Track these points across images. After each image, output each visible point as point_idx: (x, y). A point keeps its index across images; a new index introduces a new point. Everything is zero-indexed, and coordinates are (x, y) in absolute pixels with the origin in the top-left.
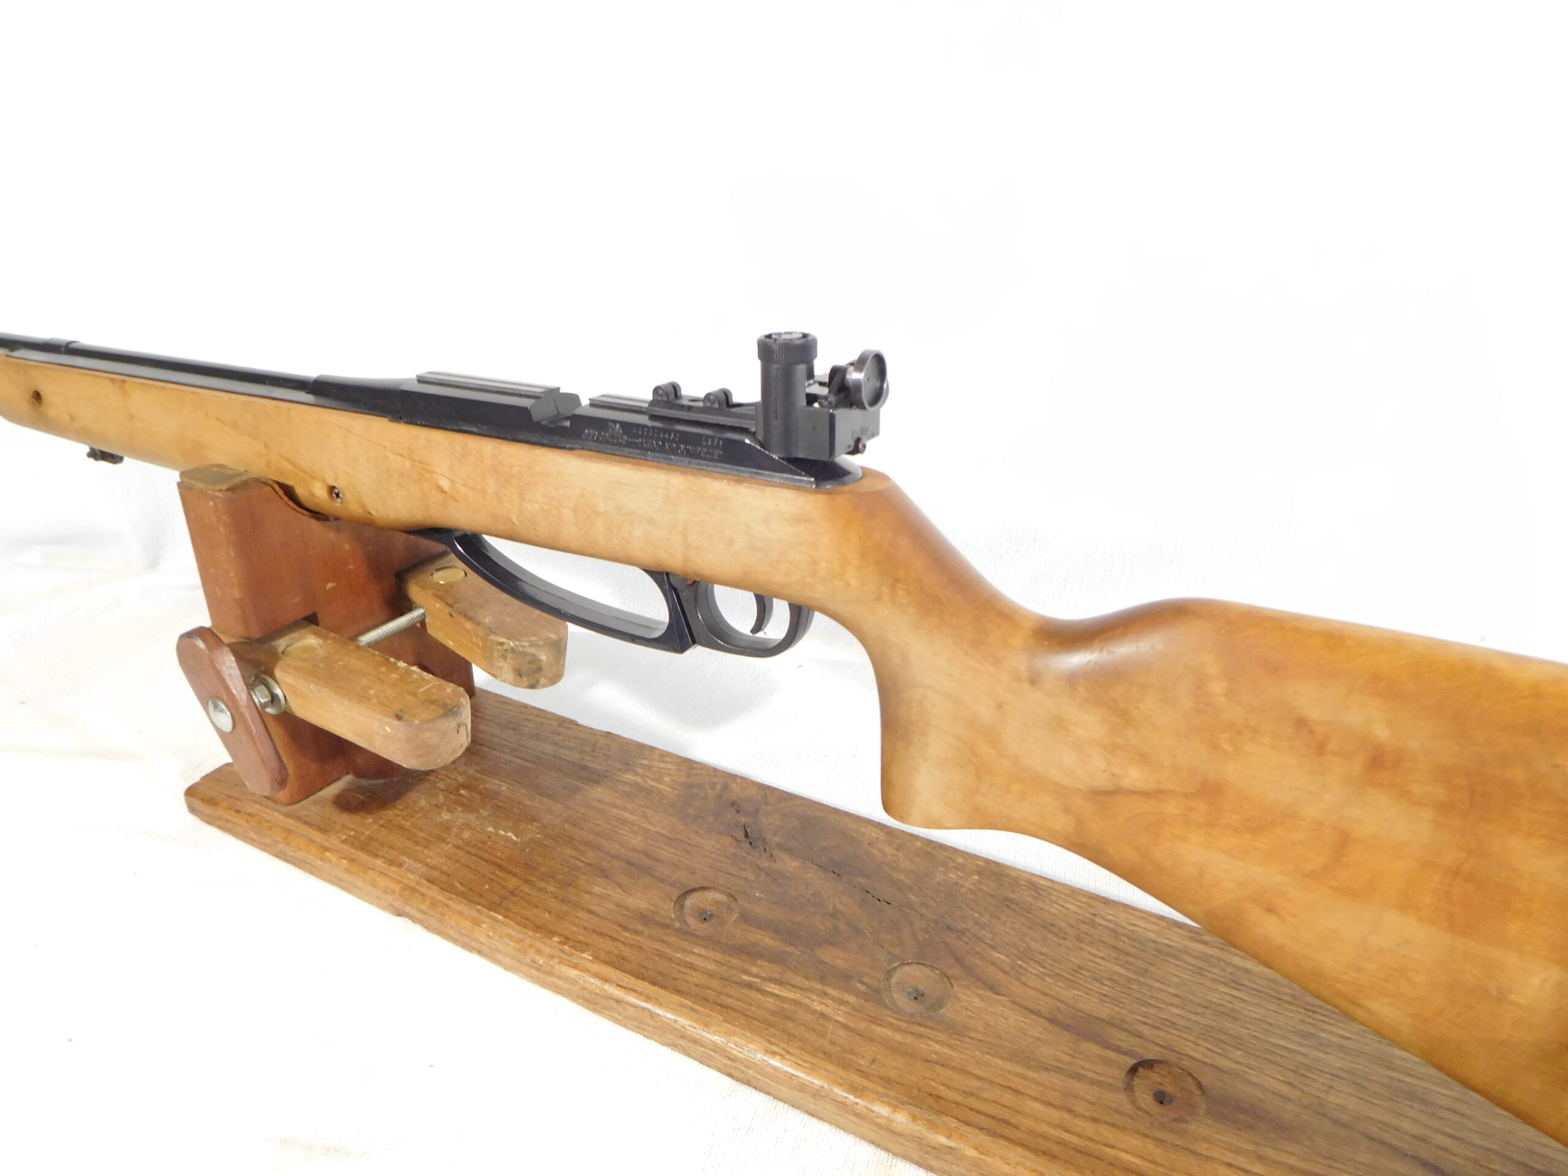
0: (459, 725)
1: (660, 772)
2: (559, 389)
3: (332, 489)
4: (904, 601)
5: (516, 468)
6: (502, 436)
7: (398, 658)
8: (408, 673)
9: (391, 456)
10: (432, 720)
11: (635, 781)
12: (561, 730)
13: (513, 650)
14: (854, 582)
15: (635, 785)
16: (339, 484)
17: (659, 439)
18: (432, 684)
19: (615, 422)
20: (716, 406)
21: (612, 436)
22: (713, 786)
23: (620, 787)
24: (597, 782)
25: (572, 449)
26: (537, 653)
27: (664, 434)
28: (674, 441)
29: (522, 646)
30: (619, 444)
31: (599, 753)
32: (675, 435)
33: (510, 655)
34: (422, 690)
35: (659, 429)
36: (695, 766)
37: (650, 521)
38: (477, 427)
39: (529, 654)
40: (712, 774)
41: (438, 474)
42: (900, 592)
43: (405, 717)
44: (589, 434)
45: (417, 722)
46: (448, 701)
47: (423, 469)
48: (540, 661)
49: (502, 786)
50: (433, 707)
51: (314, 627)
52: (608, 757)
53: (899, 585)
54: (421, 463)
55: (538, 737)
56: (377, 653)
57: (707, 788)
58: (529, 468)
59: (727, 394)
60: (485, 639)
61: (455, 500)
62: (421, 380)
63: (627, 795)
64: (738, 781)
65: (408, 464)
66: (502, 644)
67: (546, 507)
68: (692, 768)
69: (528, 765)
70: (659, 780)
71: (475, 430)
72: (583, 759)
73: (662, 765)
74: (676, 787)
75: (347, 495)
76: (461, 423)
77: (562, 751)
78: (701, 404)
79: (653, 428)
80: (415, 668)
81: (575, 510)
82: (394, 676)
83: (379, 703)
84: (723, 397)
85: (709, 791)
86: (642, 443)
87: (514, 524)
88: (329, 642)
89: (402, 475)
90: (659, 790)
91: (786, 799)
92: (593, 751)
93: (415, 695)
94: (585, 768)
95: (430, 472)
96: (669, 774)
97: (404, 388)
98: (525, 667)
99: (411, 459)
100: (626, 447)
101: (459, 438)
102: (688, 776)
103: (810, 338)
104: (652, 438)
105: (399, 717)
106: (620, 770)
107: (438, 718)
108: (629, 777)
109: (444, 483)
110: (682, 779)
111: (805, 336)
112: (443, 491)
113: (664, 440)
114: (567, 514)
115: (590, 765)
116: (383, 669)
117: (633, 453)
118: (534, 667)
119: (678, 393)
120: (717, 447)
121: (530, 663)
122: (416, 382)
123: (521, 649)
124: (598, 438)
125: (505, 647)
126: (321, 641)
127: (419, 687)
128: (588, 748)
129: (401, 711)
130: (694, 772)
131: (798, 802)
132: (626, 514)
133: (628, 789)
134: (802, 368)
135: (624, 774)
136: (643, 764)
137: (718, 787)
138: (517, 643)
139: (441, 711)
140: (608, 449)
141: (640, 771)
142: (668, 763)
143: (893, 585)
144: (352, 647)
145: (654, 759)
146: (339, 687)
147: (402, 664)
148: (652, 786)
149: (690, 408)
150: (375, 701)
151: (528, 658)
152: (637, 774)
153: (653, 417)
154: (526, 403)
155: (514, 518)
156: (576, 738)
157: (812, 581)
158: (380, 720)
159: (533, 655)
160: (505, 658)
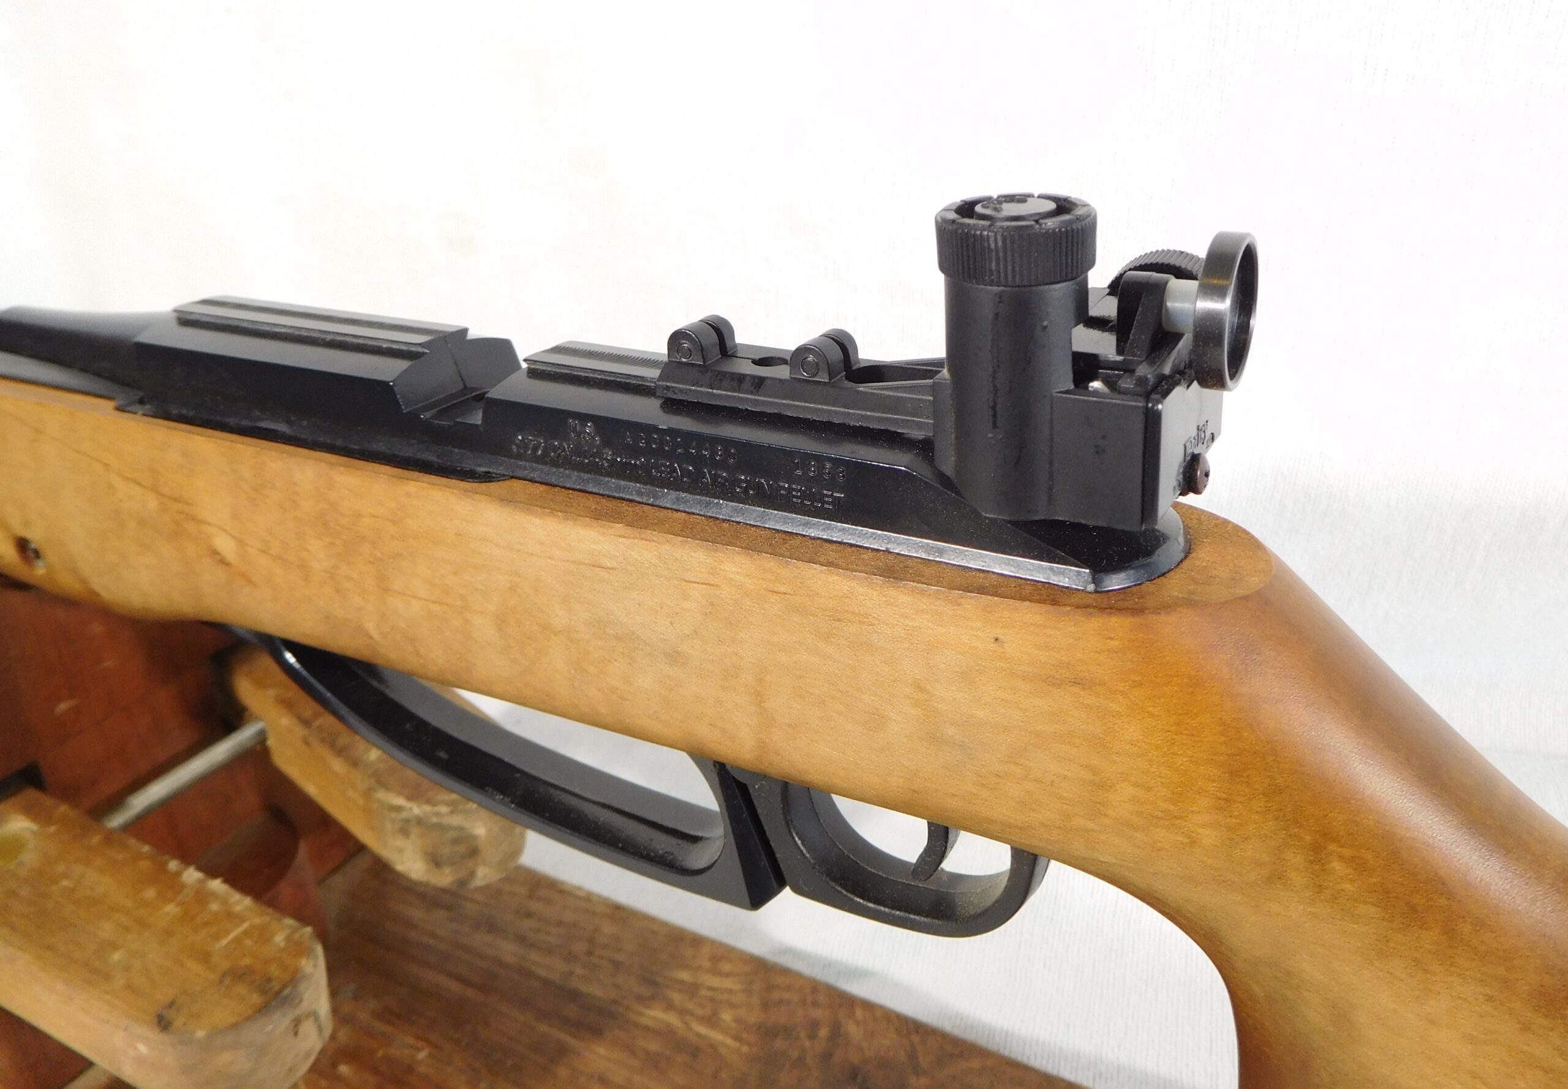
0: (297, 1022)
1: (712, 1000)
2: (464, 331)
3: (22, 545)
4: (1349, 887)
5: (367, 521)
6: (339, 442)
7: (187, 859)
8: (202, 897)
9: (119, 484)
10: (235, 1026)
11: (668, 1025)
12: (535, 906)
13: (419, 821)
14: (1209, 837)
15: (666, 1034)
16: (36, 536)
17: (688, 458)
18: (245, 925)
19: (583, 418)
20: (823, 377)
21: (578, 451)
22: (813, 1026)
23: (642, 1043)
24: (596, 1032)
25: (487, 478)
26: (467, 824)
27: (699, 448)
28: (723, 465)
29: (437, 814)
30: (594, 469)
31: (601, 957)
32: (726, 451)
33: (415, 831)
34: (224, 942)
35: (689, 436)
36: (780, 980)
37: (674, 657)
38: (289, 422)
39: (450, 828)
40: (809, 999)
41: (210, 524)
42: (1337, 866)
43: (178, 1022)
44: (524, 444)
45: (200, 1034)
46: (274, 971)
47: (181, 513)
48: (474, 838)
49: (419, 1050)
50: (241, 989)
51: (31, 794)
52: (617, 965)
53: (1332, 847)
54: (175, 500)
55: (491, 926)
56: (146, 848)
57: (803, 1035)
58: (393, 522)
59: (842, 343)
60: (368, 793)
61: (250, 582)
62: (186, 320)
63: (654, 1064)
64: (859, 1013)
65: (152, 503)
66: (398, 809)
67: (435, 608)
68: (770, 988)
69: (470, 993)
70: (711, 1021)
71: (282, 427)
72: (571, 973)
73: (716, 982)
74: (745, 1035)
75: (51, 555)
76: (257, 413)
77: (534, 956)
78: (782, 372)
79: (672, 432)
80: (217, 885)
81: (501, 621)
82: (171, 909)
83: (129, 987)
84: (836, 354)
85: (807, 1044)
86: (646, 468)
87: (371, 637)
88: (53, 829)
89: (142, 523)
90: (713, 1046)
91: (951, 1055)
92: (590, 953)
93: (205, 958)
94: (574, 996)
95: (193, 518)
96: (732, 1005)
97: (144, 338)
98: (446, 850)
99: (155, 490)
100: (609, 474)
101: (247, 450)
102: (766, 1006)
103: (1079, 212)
104: (672, 456)
105: (163, 1023)
106: (640, 999)
107: (248, 1019)
108: (655, 1015)
109: (225, 545)
110: (754, 1017)
111: (1063, 206)
112: (223, 562)
113: (698, 461)
114: (483, 627)
115: (585, 988)
116: (150, 893)
117: (625, 489)
118: (462, 849)
119: (728, 344)
120: (832, 485)
121: (456, 841)
122: (174, 324)
123: (435, 820)
124: (546, 453)
125: (404, 815)
126: (34, 827)
127: (217, 937)
128: (579, 948)
129: (171, 1005)
130: (776, 995)
131: (975, 1064)
132: (617, 638)
133: (654, 1046)
134: (1059, 292)
135: (648, 1007)
136: (682, 982)
137: (823, 1033)
138: (427, 808)
139: (256, 999)
140: (569, 477)
141: (677, 998)
142: (727, 975)
143: (1316, 848)
144: (96, 840)
145: (699, 968)
146: (49, 948)
147: (192, 875)
148: (699, 1035)
149: (759, 383)
150: (119, 982)
151: (451, 834)
152: (670, 1006)
153: (672, 405)
154: (386, 370)
155: (371, 626)
156: (560, 923)
157: (1090, 825)
158: (126, 1029)
159: (460, 829)
160: (404, 832)
